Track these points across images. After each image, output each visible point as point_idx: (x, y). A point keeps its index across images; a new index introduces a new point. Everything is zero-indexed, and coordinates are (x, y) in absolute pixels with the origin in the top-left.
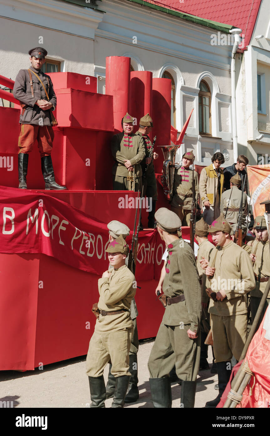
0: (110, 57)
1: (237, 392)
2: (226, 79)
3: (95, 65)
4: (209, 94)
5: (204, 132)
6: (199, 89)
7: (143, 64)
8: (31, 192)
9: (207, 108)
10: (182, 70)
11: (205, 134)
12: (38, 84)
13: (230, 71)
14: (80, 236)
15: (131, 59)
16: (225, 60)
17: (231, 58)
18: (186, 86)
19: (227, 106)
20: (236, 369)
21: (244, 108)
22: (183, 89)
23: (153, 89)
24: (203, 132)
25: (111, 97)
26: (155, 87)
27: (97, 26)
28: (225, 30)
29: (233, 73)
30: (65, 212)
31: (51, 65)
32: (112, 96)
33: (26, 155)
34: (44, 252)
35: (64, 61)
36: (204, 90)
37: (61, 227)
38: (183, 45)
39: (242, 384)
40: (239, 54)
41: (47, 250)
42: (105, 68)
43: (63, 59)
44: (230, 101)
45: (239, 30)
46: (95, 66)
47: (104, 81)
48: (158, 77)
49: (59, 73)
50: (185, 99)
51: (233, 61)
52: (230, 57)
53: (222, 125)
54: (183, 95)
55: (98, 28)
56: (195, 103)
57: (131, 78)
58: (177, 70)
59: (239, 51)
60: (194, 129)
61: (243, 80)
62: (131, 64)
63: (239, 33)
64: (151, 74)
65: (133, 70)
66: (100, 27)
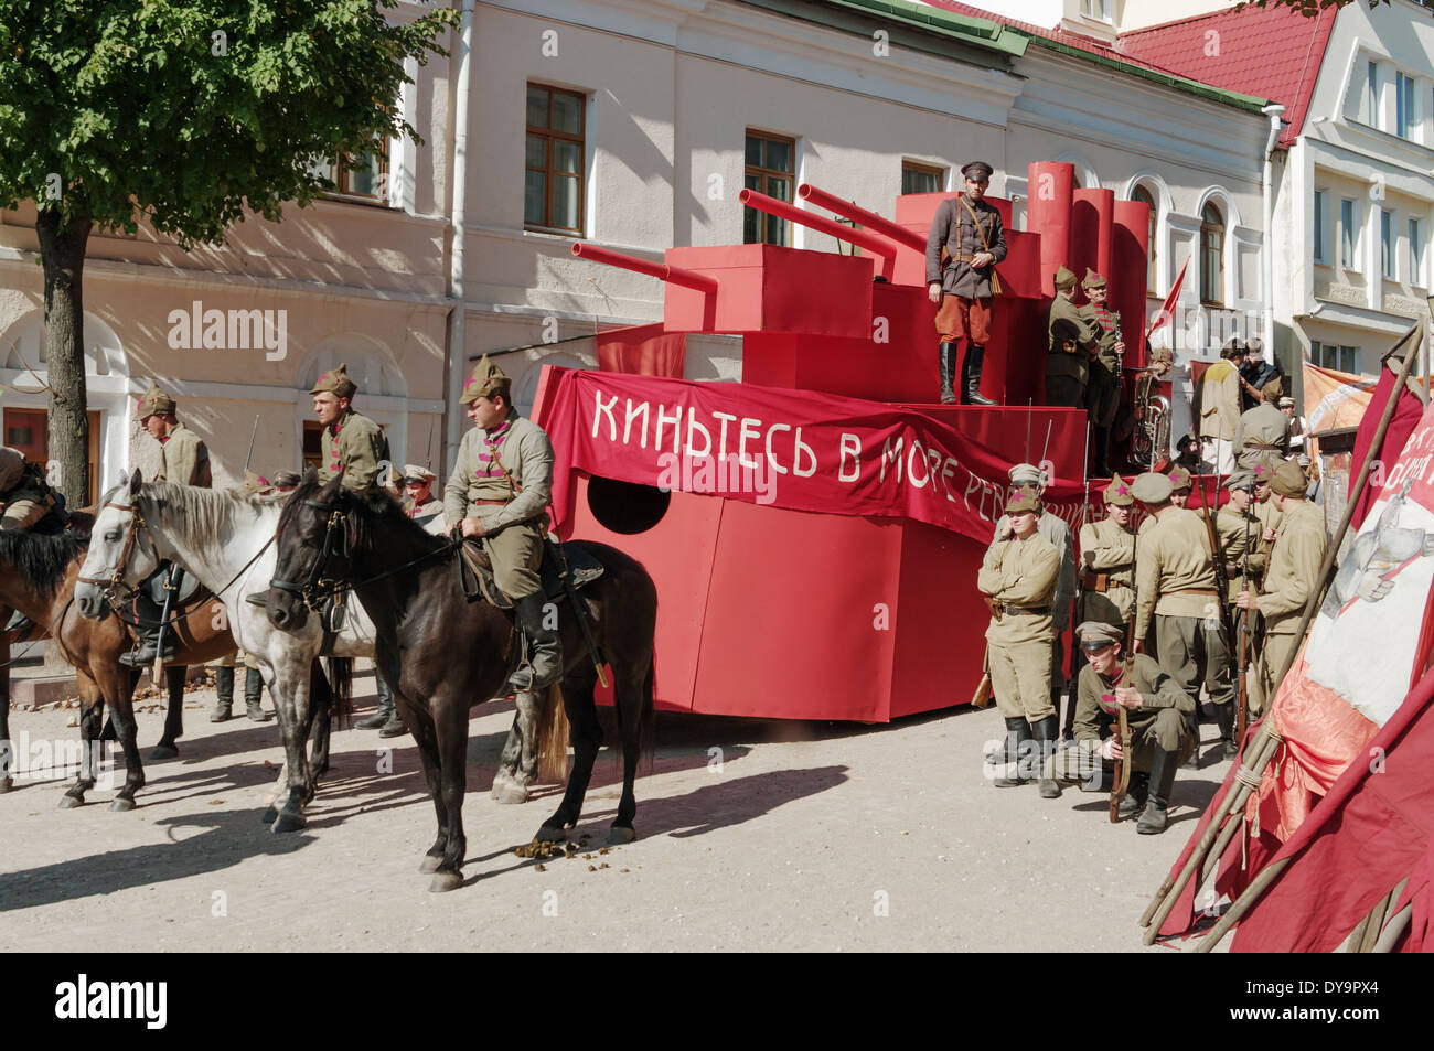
0: (1037, 164)
1: (1252, 769)
2: (1252, 199)
3: (1007, 174)
4: (1220, 227)
5: (1210, 298)
6: (1202, 219)
7: (1095, 170)
8: (890, 407)
9: (1217, 254)
10: (1169, 182)
11: (1211, 302)
12: (971, 226)
13: (1261, 184)
14: (978, 486)
15: (1076, 168)
16: (1254, 165)
17: (1264, 160)
18: (1177, 212)
19: (1255, 250)
20: (1252, 730)
21: (1287, 255)
22: (1171, 218)
23: (1115, 221)
24: (1209, 300)
25: (1037, 237)
26: (1119, 218)
27: (1012, 103)
28: (1252, 107)
29: (1267, 189)
30: (950, 444)
31: (926, 175)
32: (1040, 235)
34: (913, 514)
35: (949, 168)
36: (1211, 220)
37: (946, 472)
38: (1172, 136)
39: (1263, 755)
40: (1281, 152)
41: (918, 511)
42: (1027, 180)
43: (949, 164)
44: (1261, 241)
45: (1281, 108)
46: (1006, 177)
47: (1025, 204)
48: (1125, 199)
49: (940, 195)
50: (1175, 237)
51: (1267, 166)
52: (1261, 159)
53: (1245, 287)
54: (1172, 230)
55: (1013, 107)
56: (1194, 244)
57: (1075, 201)
58: (1159, 182)
59: (1280, 146)
60: (1191, 294)
61: (1286, 201)
62: (1076, 173)
63: (1279, 113)
64: (1112, 193)
65: (1079, 187)
66: (1017, 103)
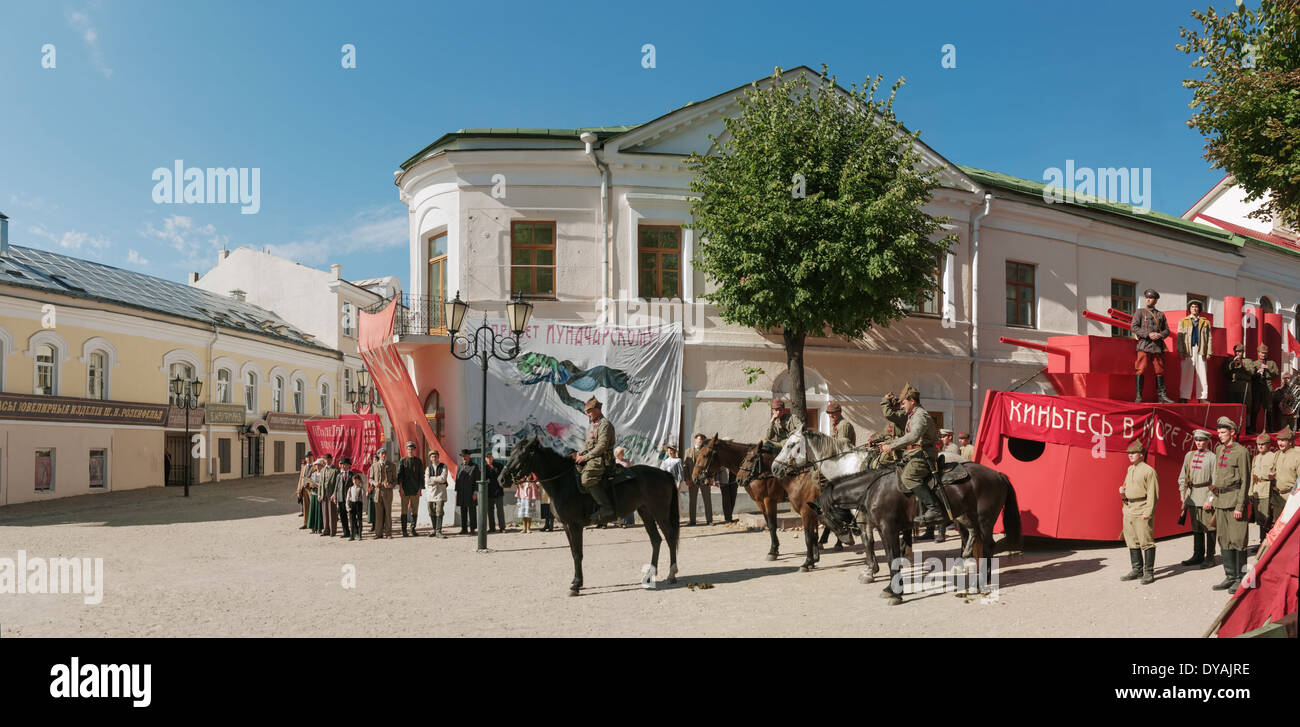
12: (1152, 319)
23: (1266, 322)
30: (1176, 421)
32: (1226, 329)
33: (1142, 375)
34: (1159, 451)
37: (1174, 433)
41: (1162, 450)
55: (1239, 269)
